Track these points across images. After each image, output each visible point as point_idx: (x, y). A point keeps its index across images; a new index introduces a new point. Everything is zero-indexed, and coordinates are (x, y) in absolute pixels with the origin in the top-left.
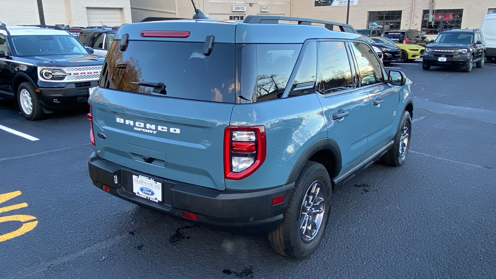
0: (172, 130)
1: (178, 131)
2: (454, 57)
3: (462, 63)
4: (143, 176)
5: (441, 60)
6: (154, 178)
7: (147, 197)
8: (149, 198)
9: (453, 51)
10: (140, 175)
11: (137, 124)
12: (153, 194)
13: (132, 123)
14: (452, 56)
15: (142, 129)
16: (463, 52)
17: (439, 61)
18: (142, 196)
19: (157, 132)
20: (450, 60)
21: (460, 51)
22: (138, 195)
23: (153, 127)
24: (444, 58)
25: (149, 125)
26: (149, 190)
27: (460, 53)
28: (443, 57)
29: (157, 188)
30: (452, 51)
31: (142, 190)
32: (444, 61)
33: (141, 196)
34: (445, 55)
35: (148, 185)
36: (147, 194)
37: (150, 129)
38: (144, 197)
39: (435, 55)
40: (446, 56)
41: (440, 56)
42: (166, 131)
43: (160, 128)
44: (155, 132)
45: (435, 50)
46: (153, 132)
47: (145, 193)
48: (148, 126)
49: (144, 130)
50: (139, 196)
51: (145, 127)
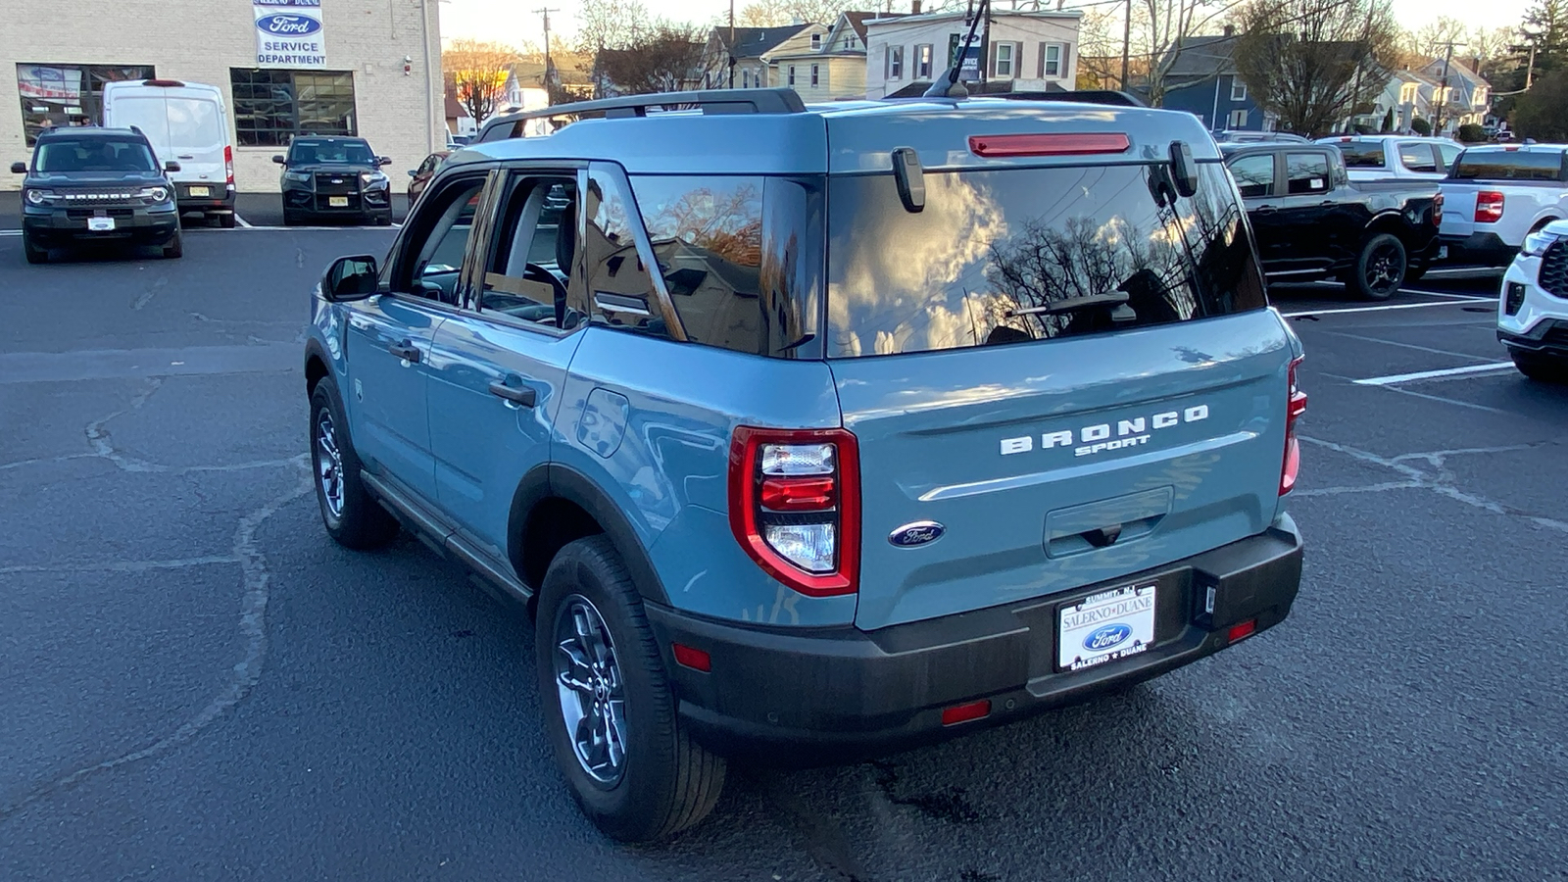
0: (1190, 415)
1: (1204, 411)
2: (137, 213)
3: (163, 232)
4: (1098, 593)
5: (97, 226)
6: (1134, 581)
7: (1110, 655)
8: (1119, 653)
9: (128, 196)
10: (1087, 596)
11: (1087, 434)
12: (1126, 634)
13: (1066, 438)
14: (130, 212)
15: (1103, 446)
16: (156, 198)
17: (91, 231)
18: (1095, 662)
19: (1149, 436)
20: (127, 224)
21: (147, 193)
22: (1079, 665)
23: (1140, 424)
24: (106, 219)
25: (1127, 422)
26: (1113, 630)
27: (149, 201)
28: (102, 216)
29: (1141, 608)
30: (123, 196)
31: (1089, 644)
32: (107, 229)
33: (1089, 664)
34: (108, 211)
35: (1113, 615)
36: (1106, 645)
37: (1132, 434)
38: (1101, 660)
39: (71, 212)
40: (110, 213)
41: (91, 214)
42: (1175, 422)
43: (1158, 422)
44: (1144, 439)
45: (68, 197)
46: (1139, 441)
47: (1100, 646)
48: (1124, 427)
49: (1110, 446)
50: (1085, 665)
51: (1115, 435)
